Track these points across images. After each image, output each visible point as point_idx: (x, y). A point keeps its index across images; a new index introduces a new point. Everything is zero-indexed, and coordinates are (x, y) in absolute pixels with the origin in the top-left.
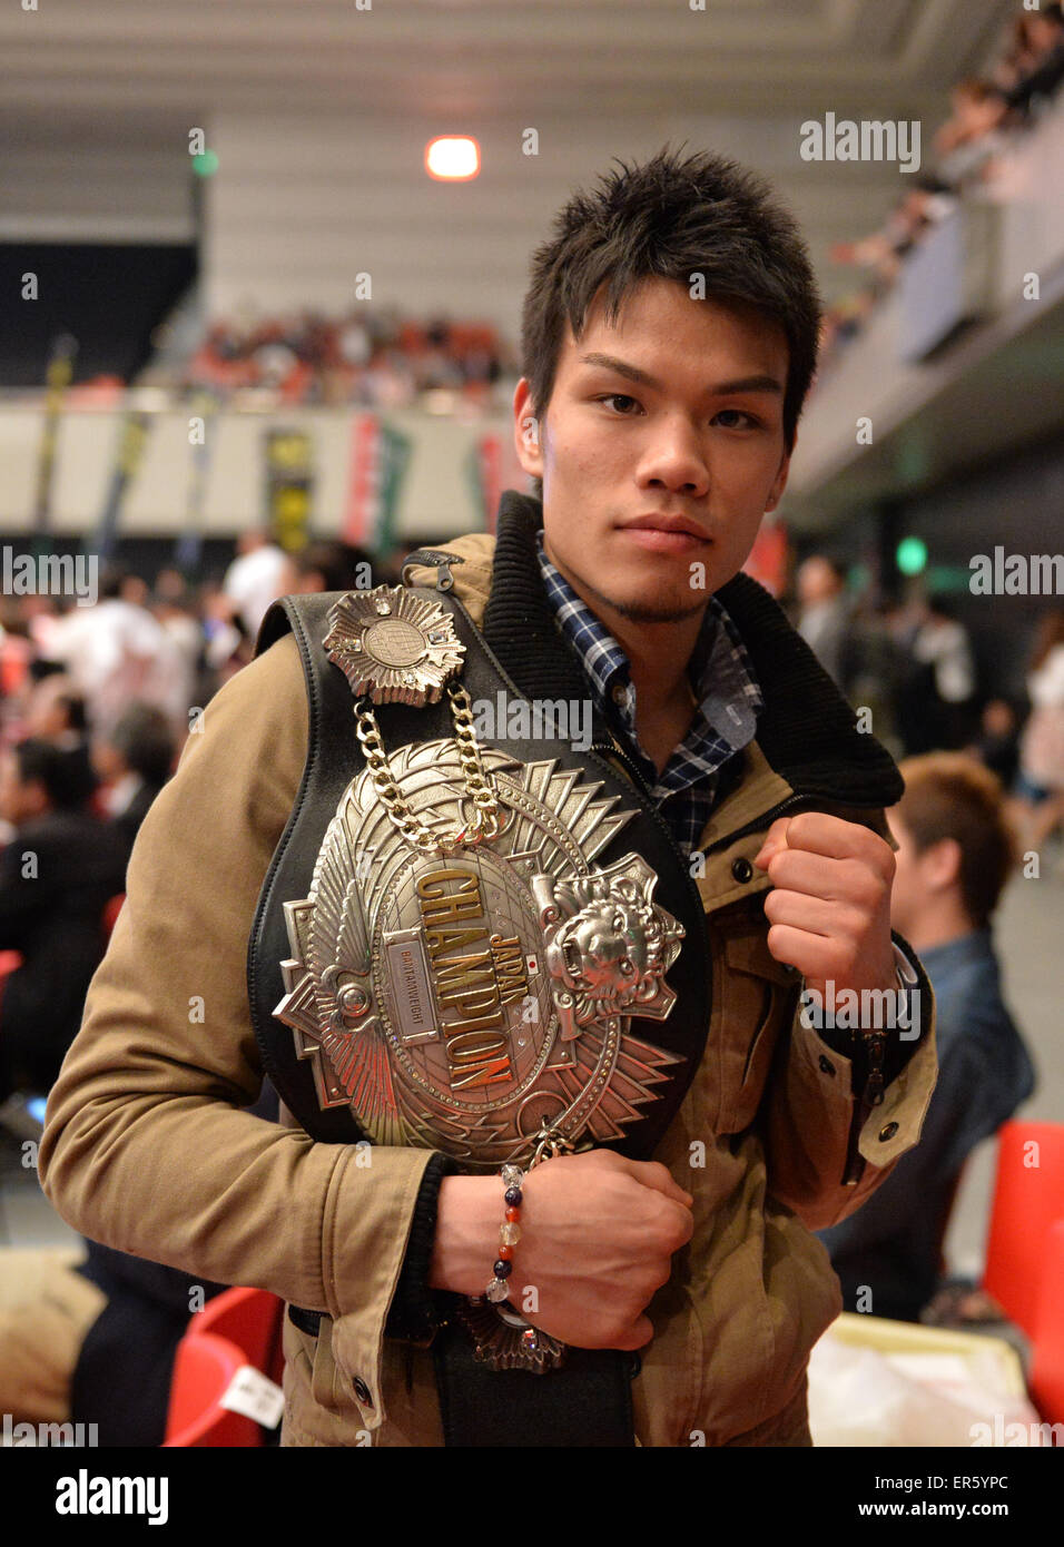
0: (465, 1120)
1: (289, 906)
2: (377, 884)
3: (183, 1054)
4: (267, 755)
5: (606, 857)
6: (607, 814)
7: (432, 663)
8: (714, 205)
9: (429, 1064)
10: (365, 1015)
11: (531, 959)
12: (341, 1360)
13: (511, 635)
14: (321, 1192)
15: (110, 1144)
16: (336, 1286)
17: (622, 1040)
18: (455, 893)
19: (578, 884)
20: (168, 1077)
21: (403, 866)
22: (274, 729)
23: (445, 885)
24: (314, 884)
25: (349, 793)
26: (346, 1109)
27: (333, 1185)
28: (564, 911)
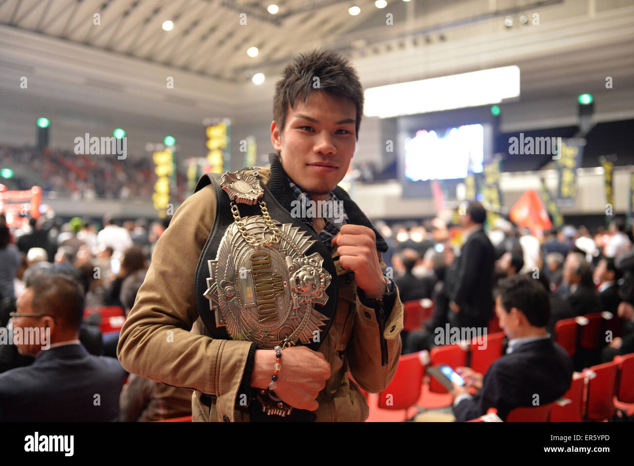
0: (262, 333)
1: (209, 261)
2: (238, 256)
3: (170, 311)
4: (202, 218)
5: (308, 253)
6: (308, 240)
7: (254, 193)
8: (333, 67)
9: (252, 314)
10: (233, 297)
11: (285, 282)
12: (220, 410)
13: (278, 189)
14: (216, 353)
15: (145, 339)
16: (219, 385)
17: (312, 310)
18: (262, 260)
19: (300, 260)
20: (165, 318)
21: (246, 251)
22: (205, 211)
23: (259, 257)
24: (218, 256)
25: (228, 229)
26: (224, 328)
27: (220, 351)
28: (296, 268)
